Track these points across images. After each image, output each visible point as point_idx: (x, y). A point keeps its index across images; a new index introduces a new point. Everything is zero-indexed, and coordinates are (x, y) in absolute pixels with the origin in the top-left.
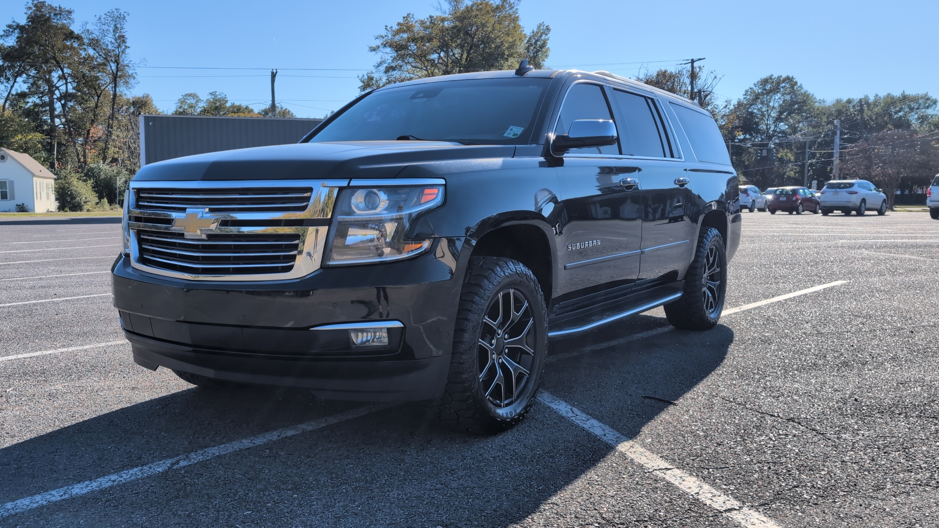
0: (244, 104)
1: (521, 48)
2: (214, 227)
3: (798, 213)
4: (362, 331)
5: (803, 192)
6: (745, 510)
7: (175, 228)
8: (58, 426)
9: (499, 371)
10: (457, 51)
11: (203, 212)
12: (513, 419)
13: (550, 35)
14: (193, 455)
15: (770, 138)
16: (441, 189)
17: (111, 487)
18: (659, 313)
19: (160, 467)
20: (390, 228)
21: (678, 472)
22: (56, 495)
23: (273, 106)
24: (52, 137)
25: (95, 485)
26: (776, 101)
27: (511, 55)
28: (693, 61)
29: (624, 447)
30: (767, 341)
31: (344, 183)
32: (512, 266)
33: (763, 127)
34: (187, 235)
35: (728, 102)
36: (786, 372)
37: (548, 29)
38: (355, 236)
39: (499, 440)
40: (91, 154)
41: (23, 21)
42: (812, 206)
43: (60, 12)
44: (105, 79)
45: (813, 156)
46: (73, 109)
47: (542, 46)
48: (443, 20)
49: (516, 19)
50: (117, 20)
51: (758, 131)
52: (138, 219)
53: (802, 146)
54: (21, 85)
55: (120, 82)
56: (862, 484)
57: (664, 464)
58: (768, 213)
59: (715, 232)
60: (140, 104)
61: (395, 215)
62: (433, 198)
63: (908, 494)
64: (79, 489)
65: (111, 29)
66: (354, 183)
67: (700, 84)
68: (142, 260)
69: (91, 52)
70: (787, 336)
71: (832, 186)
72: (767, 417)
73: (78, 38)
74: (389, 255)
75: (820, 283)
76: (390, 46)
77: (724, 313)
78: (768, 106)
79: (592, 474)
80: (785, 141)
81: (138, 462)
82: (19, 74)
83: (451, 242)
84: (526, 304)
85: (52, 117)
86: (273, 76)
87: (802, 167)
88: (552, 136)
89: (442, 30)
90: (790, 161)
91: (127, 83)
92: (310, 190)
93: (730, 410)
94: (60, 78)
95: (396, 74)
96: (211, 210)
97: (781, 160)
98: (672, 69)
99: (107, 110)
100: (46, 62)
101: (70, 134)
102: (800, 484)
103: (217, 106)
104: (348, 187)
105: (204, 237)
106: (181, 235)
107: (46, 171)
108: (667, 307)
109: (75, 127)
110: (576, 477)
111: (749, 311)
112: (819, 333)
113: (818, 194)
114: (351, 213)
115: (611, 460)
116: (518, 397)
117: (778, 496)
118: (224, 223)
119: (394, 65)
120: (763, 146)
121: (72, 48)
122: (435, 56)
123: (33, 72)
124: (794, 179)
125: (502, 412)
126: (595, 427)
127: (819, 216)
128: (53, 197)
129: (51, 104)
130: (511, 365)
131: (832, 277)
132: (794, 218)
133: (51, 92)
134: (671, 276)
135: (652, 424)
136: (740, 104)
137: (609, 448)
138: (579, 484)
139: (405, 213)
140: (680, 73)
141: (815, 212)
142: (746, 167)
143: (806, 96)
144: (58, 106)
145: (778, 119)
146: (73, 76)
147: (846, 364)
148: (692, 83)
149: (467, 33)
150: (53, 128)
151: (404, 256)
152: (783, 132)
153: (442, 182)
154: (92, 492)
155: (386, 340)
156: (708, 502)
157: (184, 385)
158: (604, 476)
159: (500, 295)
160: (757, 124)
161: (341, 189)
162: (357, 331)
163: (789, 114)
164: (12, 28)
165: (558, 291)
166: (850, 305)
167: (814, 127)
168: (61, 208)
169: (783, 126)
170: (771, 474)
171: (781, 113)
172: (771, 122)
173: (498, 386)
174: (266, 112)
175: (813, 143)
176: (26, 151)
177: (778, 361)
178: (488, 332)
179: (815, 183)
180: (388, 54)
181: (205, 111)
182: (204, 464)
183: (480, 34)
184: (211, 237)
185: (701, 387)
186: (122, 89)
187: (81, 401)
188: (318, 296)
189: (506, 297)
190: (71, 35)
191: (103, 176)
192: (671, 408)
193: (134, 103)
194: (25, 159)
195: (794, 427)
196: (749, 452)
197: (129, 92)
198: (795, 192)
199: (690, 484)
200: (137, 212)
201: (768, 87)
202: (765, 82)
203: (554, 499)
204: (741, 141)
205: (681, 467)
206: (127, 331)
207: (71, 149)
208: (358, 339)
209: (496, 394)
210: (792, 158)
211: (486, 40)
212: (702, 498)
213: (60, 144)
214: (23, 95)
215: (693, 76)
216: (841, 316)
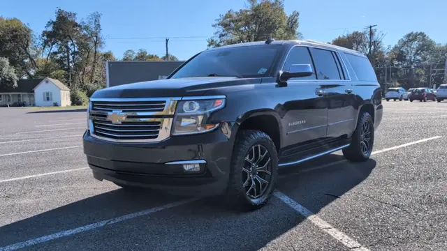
0: (154, 54)
1: (285, 23)
2: (124, 118)
3: (425, 101)
4: (189, 164)
5: (428, 90)
6: (362, 248)
7: (108, 119)
8: (61, 205)
9: (254, 183)
10: (254, 26)
11: (119, 112)
12: (260, 204)
13: (299, 17)
14: (117, 219)
15: (412, 63)
16: (224, 100)
17: (81, 233)
18: (340, 153)
19: (102, 224)
20: (200, 118)
21: (334, 230)
22: (58, 235)
23: (167, 55)
24: (69, 72)
25: (74, 231)
26: (415, 44)
27: (280, 27)
28: (371, 27)
29: (311, 218)
30: (392, 167)
31: (180, 99)
32: (259, 134)
33: (408, 58)
34: (114, 122)
35: (390, 46)
36: (398, 182)
37: (298, 13)
38: (185, 122)
39: (253, 214)
40: (86, 78)
41: (54, 20)
42: (432, 97)
43: (70, 15)
44: (91, 45)
45: (434, 72)
46: (78, 59)
47: (295, 22)
48: (247, 11)
49: (282, 10)
50: (96, 18)
51: (405, 60)
52: (93, 115)
53: (428, 67)
54: (55, 49)
55: (98, 45)
56: (422, 236)
57: (328, 226)
58: (409, 101)
59: (367, 114)
60: (107, 56)
61: (203, 112)
62: (220, 104)
63: (444, 242)
64: (67, 233)
65: (93, 21)
66: (183, 99)
67: (375, 37)
68: (95, 133)
69: (85, 32)
70: (403, 164)
71: (442, 87)
72: (384, 204)
73: (79, 26)
74: (201, 130)
75: (427, 137)
76: (222, 25)
77: (372, 153)
78: (410, 47)
79: (294, 230)
80: (419, 65)
81: (94, 221)
82: (53, 44)
83: (229, 124)
84: (267, 151)
85: (69, 63)
86: (167, 41)
87: (429, 77)
88: (281, 72)
89: (247, 16)
90: (422, 75)
91: (101, 46)
92: (165, 102)
93: (365, 200)
94: (72, 45)
95: (225, 38)
96: (123, 111)
97: (417, 74)
98: (360, 31)
99: (92, 59)
100: (65, 38)
101: (76, 70)
102: (392, 236)
103: (142, 56)
104: (182, 100)
105: (120, 123)
106: (110, 122)
107: (66, 88)
108: (344, 150)
109: (79, 67)
110: (286, 231)
111: (387, 152)
112: (420, 163)
113: (435, 92)
114: (183, 112)
115: (304, 223)
116: (263, 194)
117: (380, 242)
118: (129, 117)
119: (223, 33)
120: (408, 67)
121: (76, 31)
122: (243, 29)
123: (60, 42)
124: (425, 83)
125: (255, 201)
126: (299, 208)
127: (436, 103)
128: (69, 99)
129: (68, 57)
130: (260, 180)
131: (434, 134)
132: (423, 104)
133: (68, 52)
134: (344, 137)
135: (327, 207)
136: (396, 47)
137: (304, 218)
138: (287, 234)
139: (208, 111)
140: (365, 33)
141: (434, 100)
142: (400, 78)
143: (431, 42)
144: (71, 57)
145: (416, 54)
146: (77, 43)
147: (429, 178)
148: (370, 38)
149: (258, 17)
150: (69, 68)
151: (208, 130)
152: (418, 60)
153: (224, 97)
154: (72, 234)
155: (199, 169)
156: (345, 244)
157: (118, 187)
158: (299, 231)
159: (253, 148)
160: (405, 57)
161: (178, 101)
162: (186, 164)
163: (422, 51)
164: (49, 23)
165: (283, 144)
166: (439, 149)
167: (435, 57)
168: (73, 104)
169: (418, 57)
170: (379, 231)
171: (417, 51)
172: (412, 55)
173: (253, 189)
174: (164, 58)
175: (434, 65)
176: (57, 79)
177: (395, 177)
178: (248, 165)
179: (435, 85)
180: (221, 29)
181: (137, 58)
182: (121, 223)
183: (264, 18)
184: (123, 123)
185: (354, 190)
186: (99, 49)
187: (72, 194)
188: (169, 149)
189: (256, 148)
190: (76, 25)
191: (91, 89)
192: (338, 199)
193: (105, 55)
194: (57, 82)
195: (395, 209)
196: (370, 221)
197: (102, 50)
198: (423, 91)
199: (338, 235)
200: (93, 112)
201: (411, 38)
202: (409, 35)
203: (274, 241)
204: (396, 65)
205: (337, 227)
206: (90, 164)
207: (77, 77)
208: (187, 168)
209: (252, 192)
210: (423, 73)
211: (268, 20)
212: (343, 242)
213: (72, 75)
214: (55, 53)
215: (371, 34)
216: (433, 154)
